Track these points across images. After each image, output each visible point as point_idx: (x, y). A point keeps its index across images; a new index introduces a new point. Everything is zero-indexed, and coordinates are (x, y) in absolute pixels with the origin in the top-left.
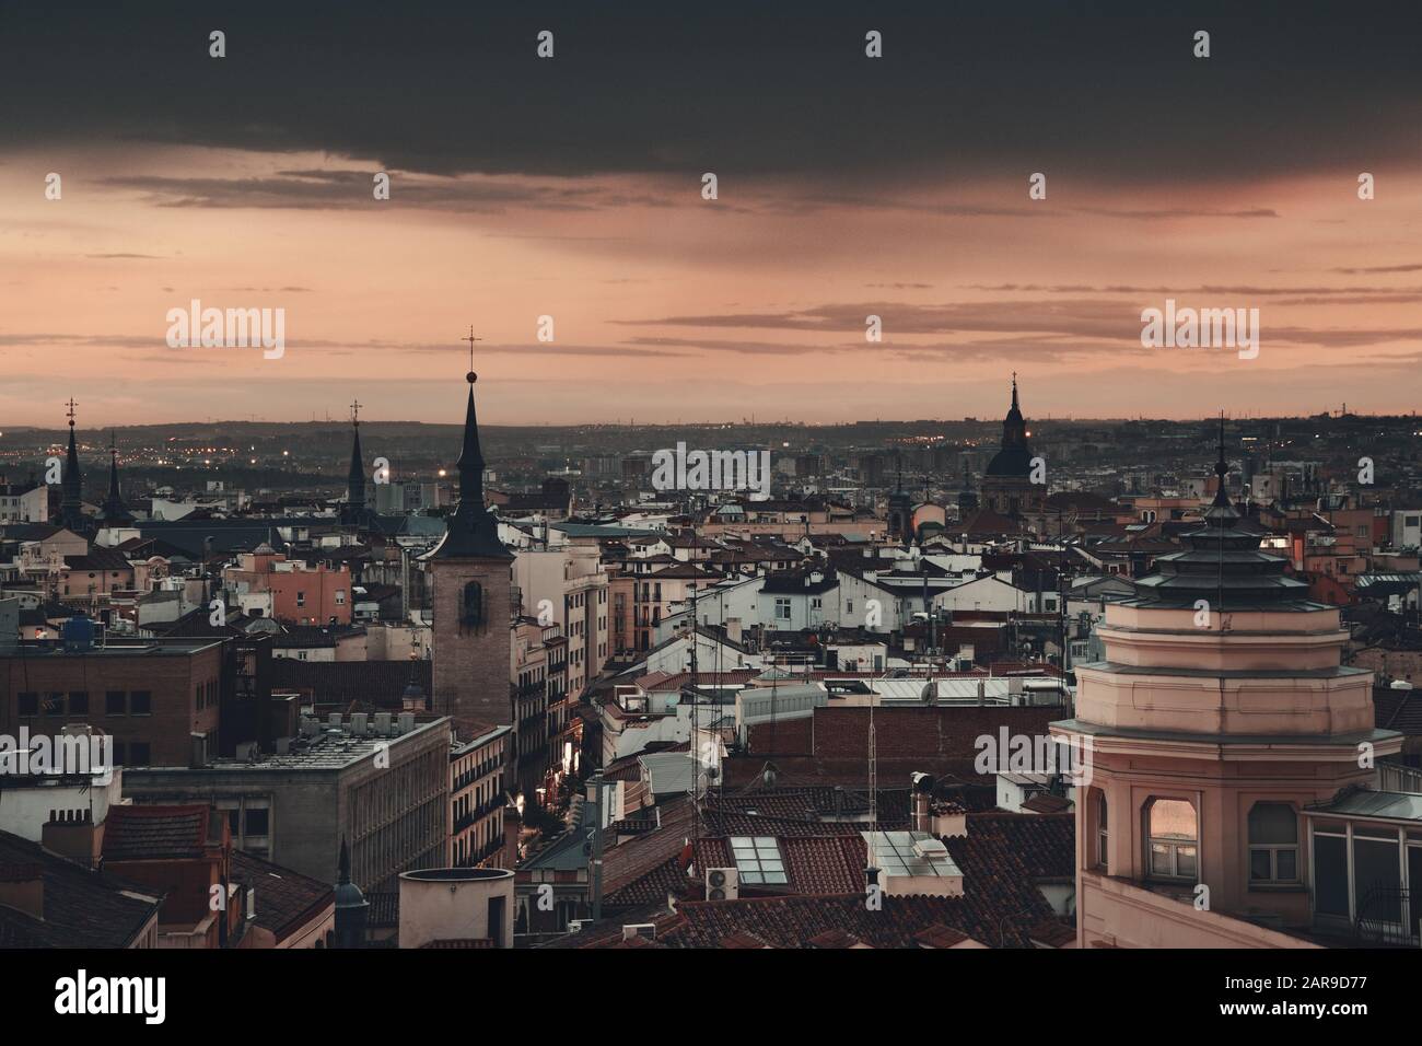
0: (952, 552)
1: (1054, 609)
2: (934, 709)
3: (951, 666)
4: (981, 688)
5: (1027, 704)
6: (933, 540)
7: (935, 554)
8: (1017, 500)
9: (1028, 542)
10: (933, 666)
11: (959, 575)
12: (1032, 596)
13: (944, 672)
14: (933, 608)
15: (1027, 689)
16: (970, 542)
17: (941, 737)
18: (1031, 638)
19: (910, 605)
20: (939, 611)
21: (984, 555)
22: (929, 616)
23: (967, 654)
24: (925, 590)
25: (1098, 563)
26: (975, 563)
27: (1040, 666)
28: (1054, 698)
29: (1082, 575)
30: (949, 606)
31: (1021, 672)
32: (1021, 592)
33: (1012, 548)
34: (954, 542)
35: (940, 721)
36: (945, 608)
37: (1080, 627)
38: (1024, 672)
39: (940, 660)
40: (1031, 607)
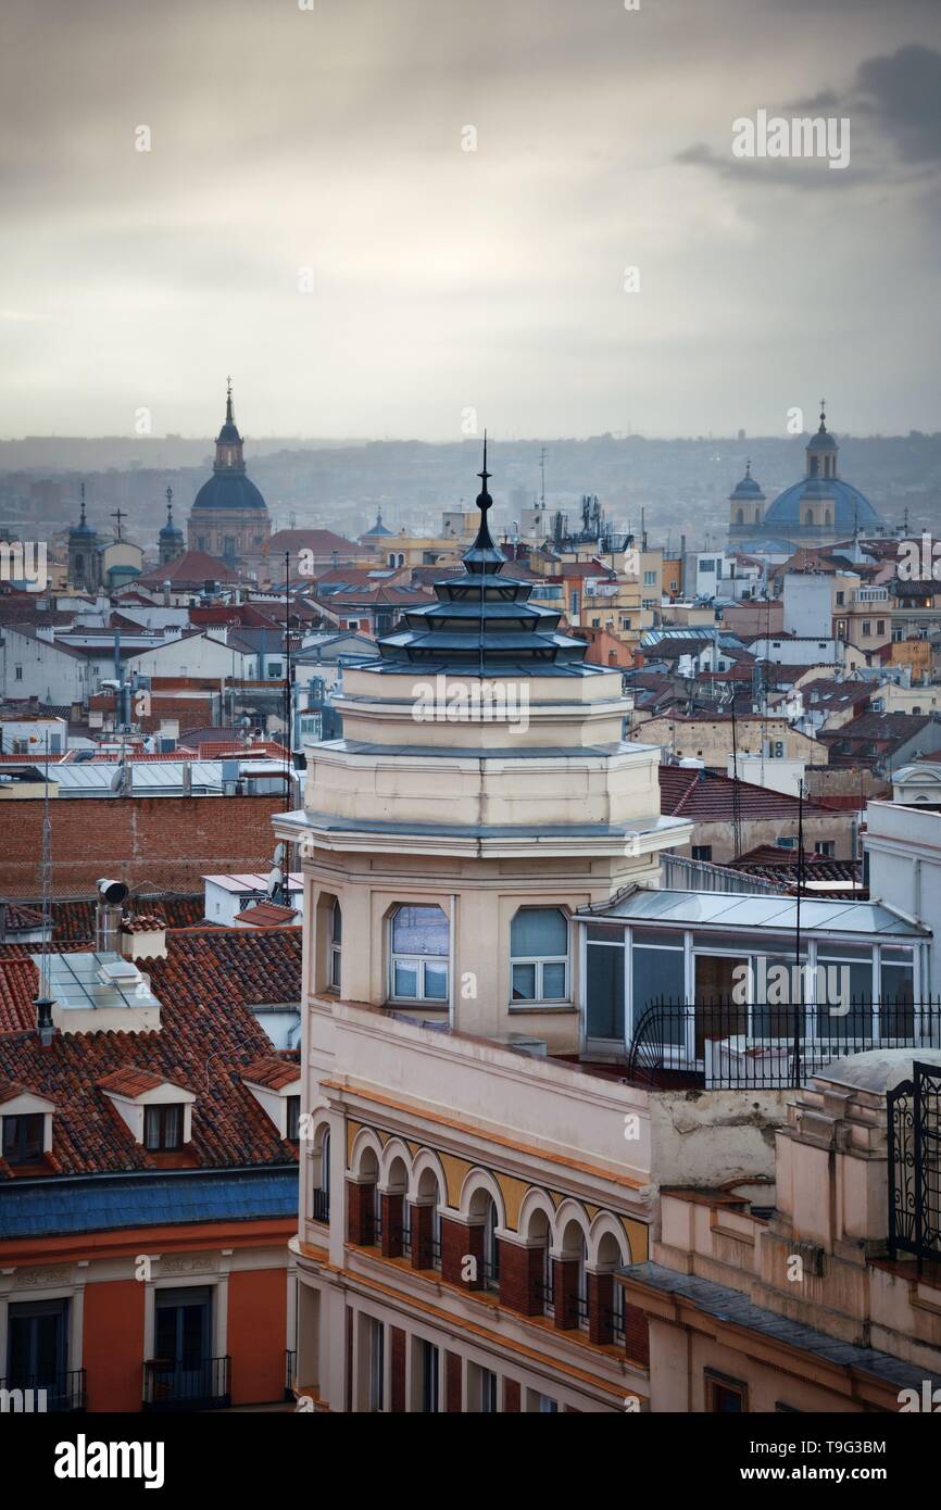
0: (148, 604)
1: (279, 675)
2: (125, 799)
3: (150, 746)
4: (188, 773)
5: (245, 793)
6: (126, 589)
7: (130, 607)
8: (232, 540)
9: (247, 592)
10: (126, 746)
11: (160, 633)
12: (251, 659)
13: (140, 754)
14: (127, 674)
15: (246, 774)
16: (174, 591)
17: (136, 834)
18: (251, 711)
19: (96, 670)
20: (135, 678)
21: (191, 607)
22: (121, 684)
23: (170, 730)
24: (117, 654)
25: (334, 617)
26: (182, 618)
27: (260, 746)
28: (278, 785)
29: (314, 632)
30: (147, 672)
31: (237, 753)
32: (238, 655)
33: (227, 599)
34: (153, 591)
35: (134, 815)
36: (142, 674)
37: (311, 697)
38: (241, 753)
39: (135, 740)
40: (250, 673)
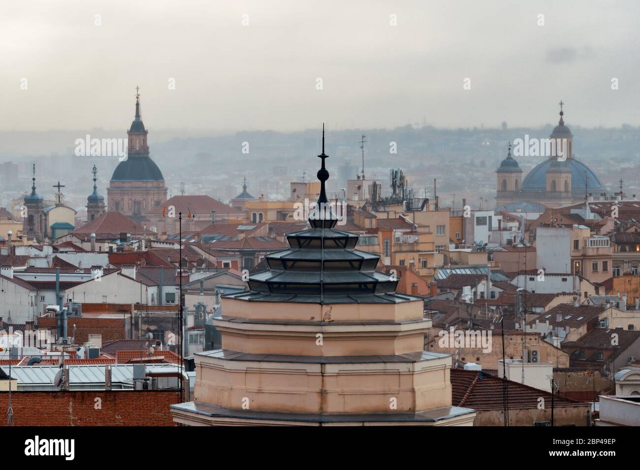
0: (80, 250)
1: (173, 302)
2: (64, 392)
3: (81, 354)
4: (109, 374)
5: (150, 388)
6: (64, 240)
7: (66, 252)
8: (139, 203)
9: (150, 241)
10: (65, 354)
11: (88, 271)
12: (153, 290)
13: (74, 360)
14: (65, 301)
15: (151, 374)
16: (98, 240)
17: (72, 417)
18: (153, 328)
19: (43, 298)
20: (70, 304)
21: (110, 252)
22: (61, 308)
23: (95, 342)
24: (58, 285)
25: (212, 259)
26: (104, 260)
27: (161, 353)
28: (174, 383)
29: (198, 270)
30: (79, 299)
31: (143, 359)
32: (144, 287)
33: (135, 246)
34: (83, 241)
35: (71, 403)
36: (75, 301)
37: (196, 318)
38: (146, 359)
39: (70, 349)
40: (152, 300)
